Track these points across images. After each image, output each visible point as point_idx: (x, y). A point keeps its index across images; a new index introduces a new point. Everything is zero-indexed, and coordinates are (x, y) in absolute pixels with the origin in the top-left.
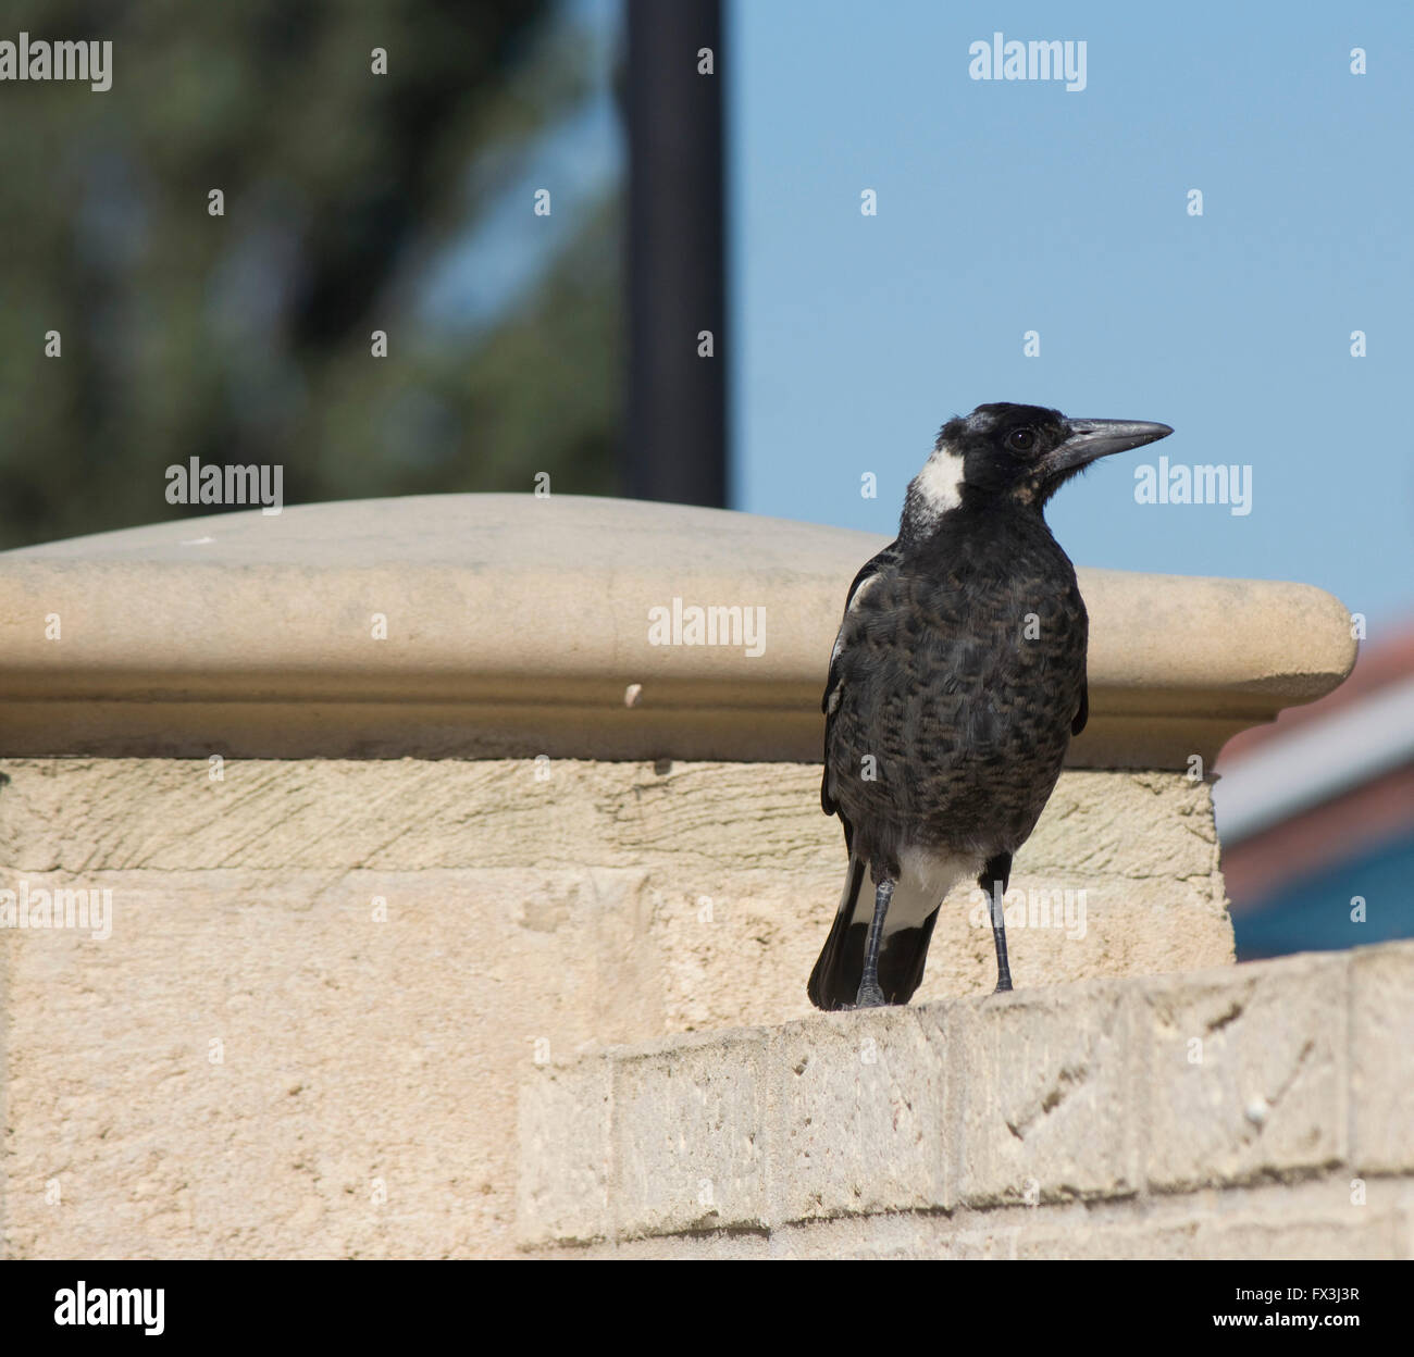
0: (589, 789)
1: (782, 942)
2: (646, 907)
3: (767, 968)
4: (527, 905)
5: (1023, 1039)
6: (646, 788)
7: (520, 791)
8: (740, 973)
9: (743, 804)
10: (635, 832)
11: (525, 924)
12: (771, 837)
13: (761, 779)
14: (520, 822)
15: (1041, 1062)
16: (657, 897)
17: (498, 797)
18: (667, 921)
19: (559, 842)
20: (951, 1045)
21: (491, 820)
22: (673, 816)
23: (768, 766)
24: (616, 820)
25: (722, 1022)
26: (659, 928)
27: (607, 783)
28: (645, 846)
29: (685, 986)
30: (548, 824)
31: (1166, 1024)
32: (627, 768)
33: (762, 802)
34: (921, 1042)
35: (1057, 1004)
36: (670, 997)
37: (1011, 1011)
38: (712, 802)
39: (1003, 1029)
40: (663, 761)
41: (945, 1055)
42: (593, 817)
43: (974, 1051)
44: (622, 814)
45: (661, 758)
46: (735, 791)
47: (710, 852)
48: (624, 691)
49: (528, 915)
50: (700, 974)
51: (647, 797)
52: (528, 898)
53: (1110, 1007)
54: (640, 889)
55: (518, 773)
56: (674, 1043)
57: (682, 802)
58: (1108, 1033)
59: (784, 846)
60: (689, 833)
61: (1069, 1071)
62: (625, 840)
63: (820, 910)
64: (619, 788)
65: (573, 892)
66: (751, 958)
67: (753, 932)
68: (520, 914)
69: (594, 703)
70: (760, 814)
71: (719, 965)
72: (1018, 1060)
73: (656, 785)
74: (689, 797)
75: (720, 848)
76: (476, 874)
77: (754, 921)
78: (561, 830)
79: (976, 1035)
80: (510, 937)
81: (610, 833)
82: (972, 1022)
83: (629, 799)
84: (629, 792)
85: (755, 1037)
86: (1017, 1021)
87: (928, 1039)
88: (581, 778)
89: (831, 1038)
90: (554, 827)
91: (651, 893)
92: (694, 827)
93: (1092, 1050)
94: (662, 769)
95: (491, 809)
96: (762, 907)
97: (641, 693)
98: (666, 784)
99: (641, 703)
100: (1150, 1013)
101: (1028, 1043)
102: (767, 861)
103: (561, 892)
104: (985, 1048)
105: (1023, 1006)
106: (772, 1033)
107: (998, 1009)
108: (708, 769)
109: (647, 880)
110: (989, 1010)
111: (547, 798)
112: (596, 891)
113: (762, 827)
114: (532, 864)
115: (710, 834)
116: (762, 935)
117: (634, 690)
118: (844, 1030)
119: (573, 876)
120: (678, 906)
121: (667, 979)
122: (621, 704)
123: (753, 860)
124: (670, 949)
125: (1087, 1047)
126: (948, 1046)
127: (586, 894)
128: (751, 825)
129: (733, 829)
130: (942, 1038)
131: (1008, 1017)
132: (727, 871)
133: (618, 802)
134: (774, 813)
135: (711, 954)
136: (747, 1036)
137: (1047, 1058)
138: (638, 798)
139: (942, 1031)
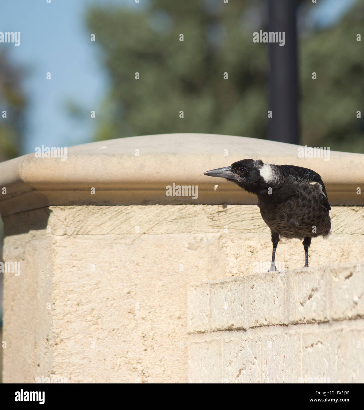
0: (205, 212)
1: (257, 252)
2: (221, 243)
3: (253, 259)
4: (189, 243)
5: (303, 281)
6: (220, 212)
7: (187, 213)
8: (246, 260)
9: (245, 216)
10: (217, 223)
11: (189, 248)
12: (253, 225)
13: (251, 209)
14: (187, 221)
15: (307, 287)
16: (224, 241)
17: (181, 215)
18: (226, 247)
19: (197, 226)
20: (287, 282)
21: (179, 221)
22: (228, 219)
23: (253, 206)
24: (213, 220)
25: (241, 274)
26: (224, 249)
27: (210, 211)
28: (220, 227)
29: (231, 264)
30: (195, 222)
31: (336, 277)
32: (216, 207)
33: (251, 215)
34: (280, 281)
35: (311, 271)
36: (228, 267)
37: (301, 273)
38: (238, 215)
39: (299, 278)
40: (225, 205)
41: (285, 284)
42: (206, 220)
43: (292, 284)
44: (214, 219)
45: (224, 204)
46: (244, 213)
47: (238, 229)
48: (214, 186)
49: (189, 246)
50: (235, 261)
51: (220, 214)
52: (189, 241)
53: (323, 273)
54: (219, 239)
55: (186, 208)
57: (230, 215)
58: (322, 279)
59: (257, 227)
60: (232, 224)
61: (314, 289)
62: (215, 226)
63: (267, 244)
64: (213, 212)
65: (201, 240)
66: (249, 257)
67: (249, 250)
68: (188, 246)
69: (206, 190)
70: (251, 218)
71: (240, 258)
72: (302, 286)
73: (223, 211)
74: (232, 214)
75: (240, 227)
76: (176, 235)
77: (249, 247)
78: (198, 223)
79: (293, 279)
80: (185, 251)
81: (211, 224)
82: (292, 276)
83: (216, 215)
84: (216, 213)
85: (242, 279)
86: (302, 276)
87: (282, 280)
88: (203, 209)
89: (259, 280)
90: (196, 222)
91: (222, 239)
92: (233, 222)
93: (319, 284)
94: (225, 207)
95: (179, 218)
96: (252, 243)
97: (218, 187)
98: (226, 211)
99: (218, 189)
100: (332, 274)
101: (305, 282)
102: (253, 231)
103: (198, 239)
104: (295, 283)
105: (303, 272)
106: (246, 278)
107: (298, 273)
108: (237, 207)
109: (221, 236)
110: (296, 273)
111: (194, 215)
112: (207, 239)
113: (251, 222)
114: (190, 232)
115: (238, 224)
116: (251, 250)
117: (216, 186)
118: (263, 278)
119: (201, 235)
120: (229, 243)
121: (227, 262)
122: (213, 190)
123: (249, 231)
124: (227, 254)
125: (318, 283)
126: (286, 282)
127: (205, 240)
128: (248, 221)
129: (244, 222)
130: (285, 280)
131: (300, 275)
132: (242, 234)
133: (213, 215)
134: (254, 218)
135: (238, 256)
136: (240, 279)
137: (309, 286)
138: (218, 215)
139: (285, 278)
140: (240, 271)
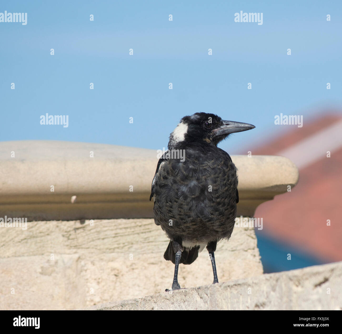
0: (60, 229)
1: (122, 275)
2: (79, 266)
3: (118, 284)
4: (42, 268)
5: (239, 295)
6: (78, 229)
7: (38, 231)
8: (110, 286)
9: (108, 233)
10: (75, 243)
11: (41, 273)
12: (117, 243)
13: (113, 224)
14: (38, 241)
15: (247, 302)
16: (83, 263)
17: (31, 234)
18: (86, 271)
19: (51, 247)
20: (211, 299)
21: (29, 241)
22: (86, 237)
23: (115, 220)
24: (69, 239)
26: (84, 273)
27: (65, 228)
28: (78, 247)
29: (92, 291)
30: (47, 241)
31: (297, 286)
32: (72, 223)
33: (114, 232)
34: (198, 299)
35: (253, 283)
36: (88, 294)
37: (234, 286)
38: (99, 232)
39: (231, 293)
40: (83, 220)
41: (209, 302)
42: (61, 239)
43: (220, 300)
44: (71, 237)
45: (82, 219)
46: (105, 229)
47: (98, 248)
48: (70, 198)
49: (42, 270)
50: (97, 287)
51: (78, 231)
52: (42, 265)
53: (274, 282)
54: (77, 261)
55: (38, 226)
56: (102, 307)
57: (89, 233)
58: (274, 290)
59: (122, 245)
60: (92, 243)
61: (259, 304)
62: (72, 245)
63: (134, 265)
64: (69, 229)
65: (56, 262)
66: (113, 281)
67: (113, 273)
68: (40, 270)
69: (60, 203)
70: (113, 236)
71: (103, 284)
72: (237, 302)
73: (81, 228)
74: (92, 231)
75: (102, 247)
76: (26, 258)
77: (113, 269)
78: (51, 243)
79: (220, 295)
80: (37, 277)
81: (67, 243)
82: (219, 291)
83: (73, 232)
84: (72, 230)
85: (133, 302)
86: (236, 290)
87: (201, 298)
88: (57, 226)
89: (163, 300)
90: (49, 242)
91: (81, 262)
92: (93, 241)
93: (267, 297)
94: (82, 222)
95: (29, 237)
96: (115, 265)
97: (76, 199)
98: (84, 227)
99: (76, 202)
100: (291, 283)
101: (241, 297)
102: (117, 250)
103: (52, 263)
104: (224, 299)
105: (239, 284)
106: (140, 301)
107: (229, 286)
108: (97, 222)
109: (79, 258)
110: (226, 287)
111: (47, 233)
112: (63, 262)
113: (114, 240)
114: (43, 254)
115: (98, 242)
116: (116, 274)
117: (74, 198)
118: (168, 297)
119: (53, 258)
120: (89, 266)
121: (87, 289)
122: (69, 202)
123: (112, 250)
124: (87, 279)
125: (266, 296)
126: (209, 299)
127: (60, 263)
128: (111, 239)
129: (106, 241)
130: (207, 297)
131: (233, 289)
132: (104, 254)
133: (69, 233)
134: (117, 235)
135: (100, 280)
136: (130, 302)
137: (249, 301)
138: (75, 232)
139: (207, 295)
140: (103, 298)
